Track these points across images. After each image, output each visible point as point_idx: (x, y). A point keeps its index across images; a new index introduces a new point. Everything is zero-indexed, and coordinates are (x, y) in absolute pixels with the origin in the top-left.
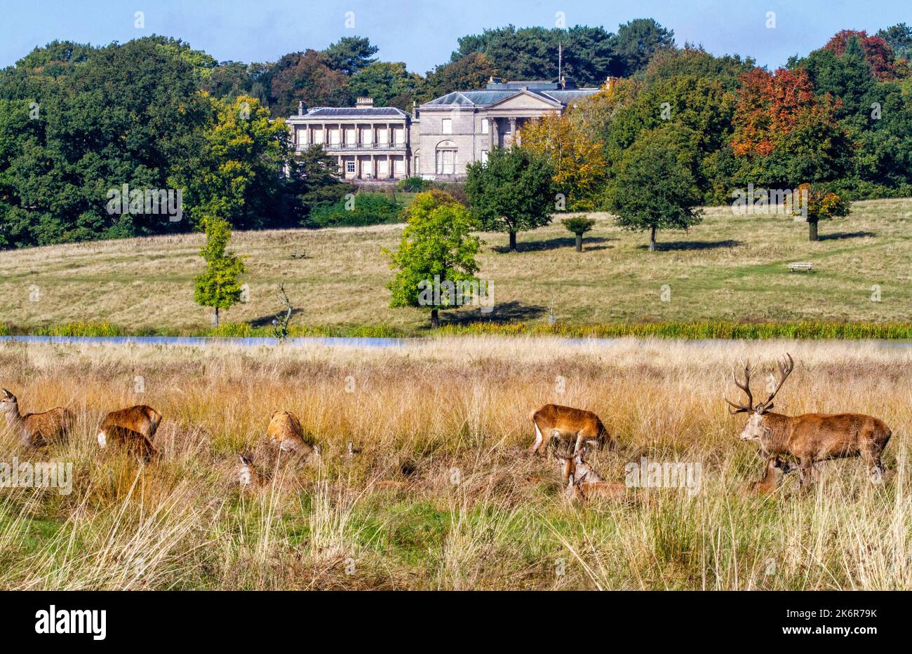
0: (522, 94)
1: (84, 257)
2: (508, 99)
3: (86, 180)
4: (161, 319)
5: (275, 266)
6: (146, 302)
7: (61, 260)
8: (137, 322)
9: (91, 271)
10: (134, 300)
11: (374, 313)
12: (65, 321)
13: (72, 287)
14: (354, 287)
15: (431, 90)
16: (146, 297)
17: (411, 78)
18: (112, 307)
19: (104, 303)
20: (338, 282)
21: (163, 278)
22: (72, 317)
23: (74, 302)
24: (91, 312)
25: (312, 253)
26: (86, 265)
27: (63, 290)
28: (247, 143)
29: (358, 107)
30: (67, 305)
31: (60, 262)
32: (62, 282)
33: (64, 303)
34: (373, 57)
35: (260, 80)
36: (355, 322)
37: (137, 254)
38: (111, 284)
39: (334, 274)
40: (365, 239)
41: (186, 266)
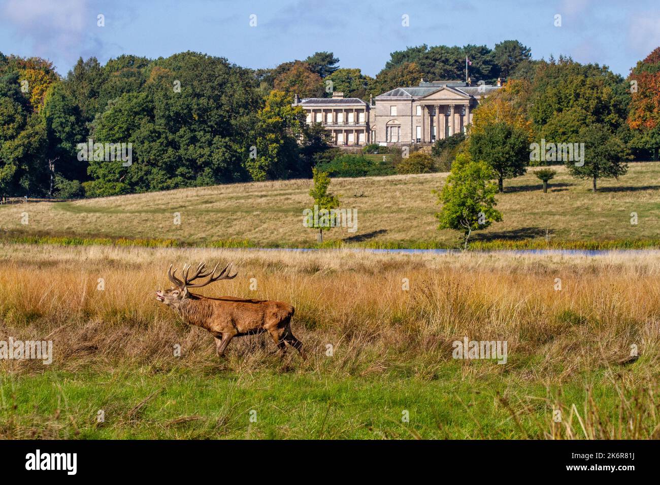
0: (444, 89)
1: (212, 196)
2: (434, 93)
3: (182, 145)
4: (279, 236)
5: (346, 202)
6: (265, 226)
7: (197, 198)
8: (263, 239)
9: (222, 205)
10: (257, 225)
11: (424, 233)
12: (215, 238)
13: (213, 216)
14: (405, 216)
15: (379, 87)
16: (264, 223)
17: (365, 79)
18: (244, 229)
19: (237, 227)
20: (392, 213)
21: (273, 210)
22: (218, 236)
23: (216, 226)
24: (230, 232)
25: (366, 194)
26: (216, 201)
27: (207, 218)
28: (278, 122)
29: (333, 98)
30: (212, 228)
31: (198, 200)
32: (204, 213)
33: (210, 227)
34: (336, 65)
35: (265, 80)
36: (413, 239)
37: (248, 194)
38: (239, 214)
39: (387, 207)
40: (396, 185)
41: (286, 202)
